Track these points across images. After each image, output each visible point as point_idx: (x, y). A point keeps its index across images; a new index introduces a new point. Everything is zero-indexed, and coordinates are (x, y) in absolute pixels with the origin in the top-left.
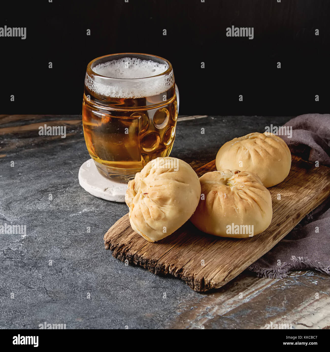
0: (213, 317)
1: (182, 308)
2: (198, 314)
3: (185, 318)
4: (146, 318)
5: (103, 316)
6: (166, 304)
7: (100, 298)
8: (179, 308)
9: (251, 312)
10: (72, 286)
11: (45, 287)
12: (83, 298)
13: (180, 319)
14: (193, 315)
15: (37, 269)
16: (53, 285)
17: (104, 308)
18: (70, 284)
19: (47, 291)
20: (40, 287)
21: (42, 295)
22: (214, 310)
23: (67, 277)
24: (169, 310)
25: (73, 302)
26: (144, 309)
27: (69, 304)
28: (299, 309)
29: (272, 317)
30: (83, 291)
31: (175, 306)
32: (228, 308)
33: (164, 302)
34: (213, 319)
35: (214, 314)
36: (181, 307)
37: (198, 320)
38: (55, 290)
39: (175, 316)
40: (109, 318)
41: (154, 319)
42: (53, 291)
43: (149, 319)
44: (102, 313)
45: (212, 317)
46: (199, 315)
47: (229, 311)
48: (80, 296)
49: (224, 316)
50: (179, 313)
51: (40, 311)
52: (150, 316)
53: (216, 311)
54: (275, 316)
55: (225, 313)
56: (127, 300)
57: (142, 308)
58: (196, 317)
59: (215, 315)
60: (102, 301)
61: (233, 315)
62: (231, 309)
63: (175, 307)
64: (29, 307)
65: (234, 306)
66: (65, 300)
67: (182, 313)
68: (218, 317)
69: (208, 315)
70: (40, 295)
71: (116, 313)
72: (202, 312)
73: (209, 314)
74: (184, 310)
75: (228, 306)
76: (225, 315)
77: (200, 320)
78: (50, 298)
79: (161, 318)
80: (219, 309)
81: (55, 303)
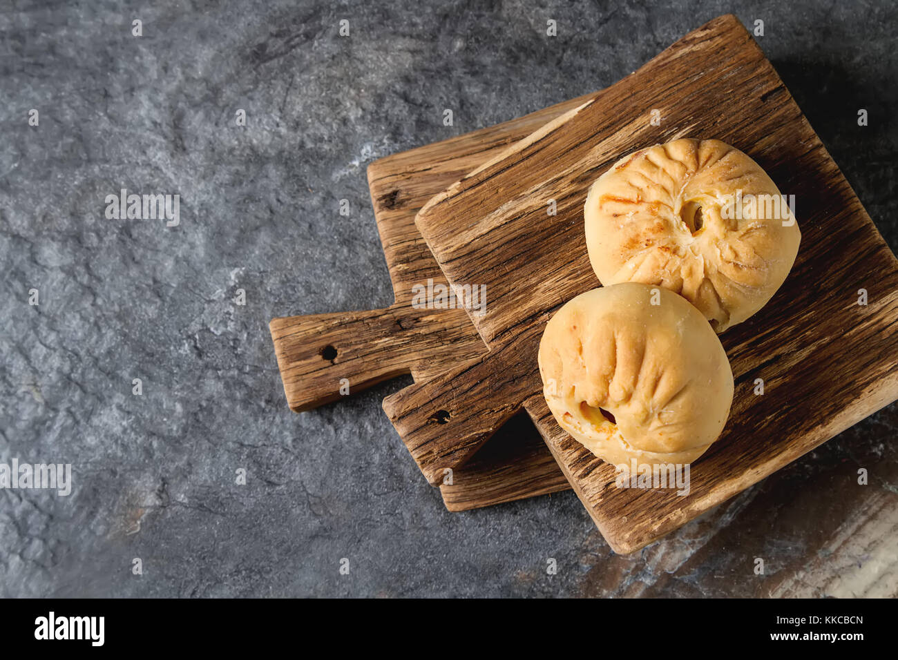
0: (655, 581)
1: (593, 550)
2: (624, 571)
3: (597, 585)
4: (519, 588)
5: (430, 582)
6: (560, 537)
7: (422, 519)
8: (586, 551)
9: (734, 560)
10: (361, 477)
11: (302, 482)
12: (386, 520)
13: (587, 589)
14: (616, 571)
15: (277, 411)
16: (318, 473)
17: (432, 553)
18: (355, 469)
19: (308, 494)
20: (292, 481)
21: (298, 512)
22: (658, 556)
23: (347, 443)
24: (566, 556)
25: (366, 534)
26: (513, 554)
27: (359, 541)
28: (833, 548)
29: (774, 575)
30: (385, 494)
31: (578, 543)
32: (687, 549)
33: (556, 531)
34: (656, 585)
35: (656, 570)
36: (589, 548)
37: (625, 588)
38: (326, 492)
39: (578, 576)
40: (443, 587)
41: (535, 589)
42: (320, 494)
43: (525, 589)
44: (429, 572)
45: (654, 578)
46: (627, 574)
47: (689, 558)
48: (380, 512)
49: (677, 577)
50: (585, 566)
51: (300, 566)
52: (527, 580)
53: (663, 559)
54: (780, 571)
55: (680, 564)
56: (480, 526)
57: (510, 552)
58: (619, 579)
59: (659, 573)
60: (426, 529)
61: (697, 571)
62: (693, 551)
63: (577, 549)
64: (275, 555)
65: (699, 542)
66: (349, 527)
67: (593, 567)
68: (665, 581)
69: (645, 574)
70: (294, 510)
71: (457, 572)
72: (633, 561)
73: (647, 568)
74: (597, 556)
75: (687, 541)
76: (680, 572)
77: (629, 587)
78: (317, 521)
79: (549, 586)
80: (668, 553)
81: (329, 537)
